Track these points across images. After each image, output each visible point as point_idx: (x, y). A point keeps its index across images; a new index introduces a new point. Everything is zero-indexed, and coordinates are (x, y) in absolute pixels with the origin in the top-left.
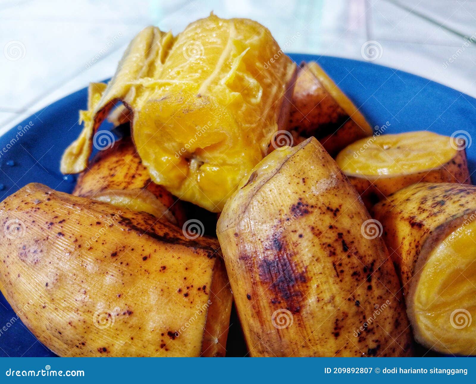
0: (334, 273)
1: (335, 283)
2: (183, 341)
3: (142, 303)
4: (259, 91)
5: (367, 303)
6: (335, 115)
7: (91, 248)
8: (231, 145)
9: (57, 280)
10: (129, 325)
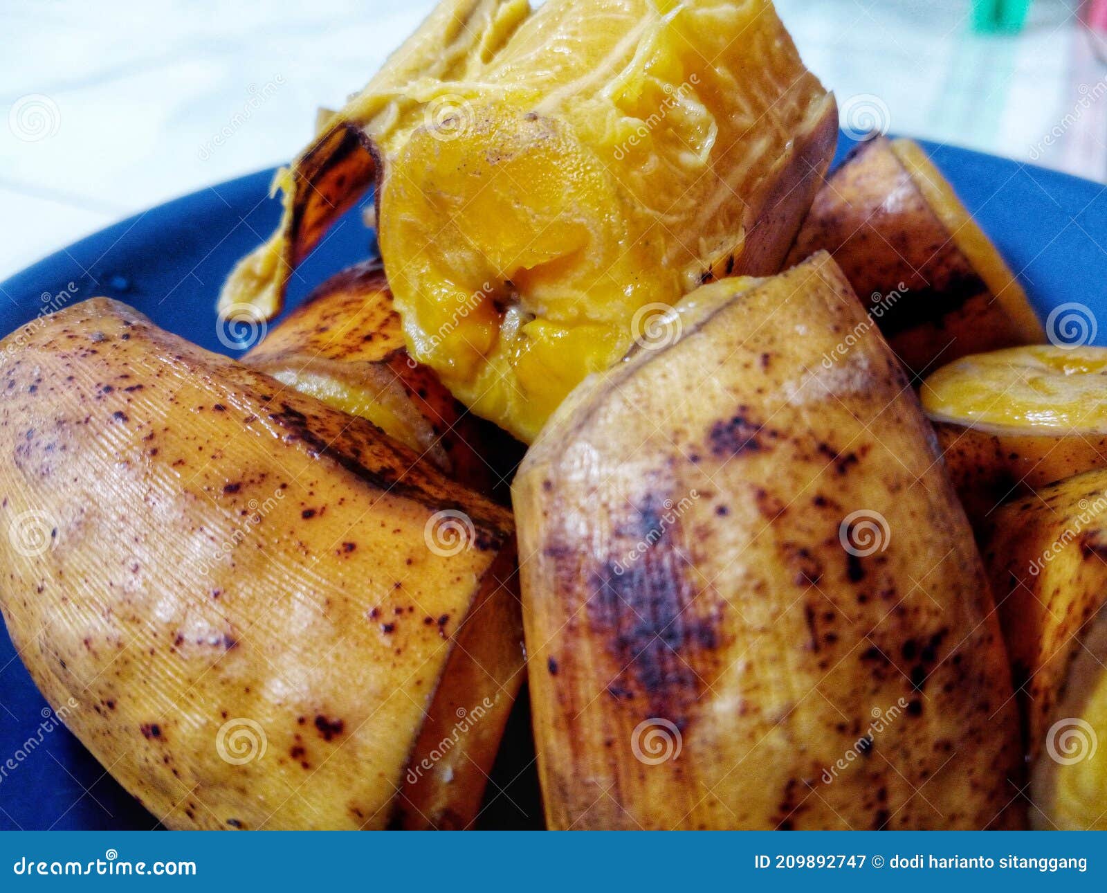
0: (805, 638)
1: (803, 668)
2: (352, 753)
3: (268, 623)
4: (706, 134)
5: (898, 753)
6: (943, 271)
7: (181, 462)
8: (598, 261)
9: (78, 524)
10: (222, 676)
